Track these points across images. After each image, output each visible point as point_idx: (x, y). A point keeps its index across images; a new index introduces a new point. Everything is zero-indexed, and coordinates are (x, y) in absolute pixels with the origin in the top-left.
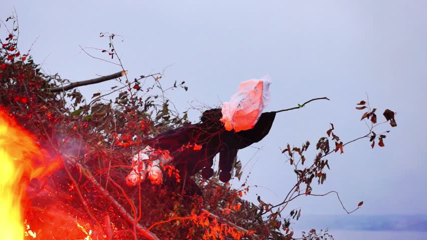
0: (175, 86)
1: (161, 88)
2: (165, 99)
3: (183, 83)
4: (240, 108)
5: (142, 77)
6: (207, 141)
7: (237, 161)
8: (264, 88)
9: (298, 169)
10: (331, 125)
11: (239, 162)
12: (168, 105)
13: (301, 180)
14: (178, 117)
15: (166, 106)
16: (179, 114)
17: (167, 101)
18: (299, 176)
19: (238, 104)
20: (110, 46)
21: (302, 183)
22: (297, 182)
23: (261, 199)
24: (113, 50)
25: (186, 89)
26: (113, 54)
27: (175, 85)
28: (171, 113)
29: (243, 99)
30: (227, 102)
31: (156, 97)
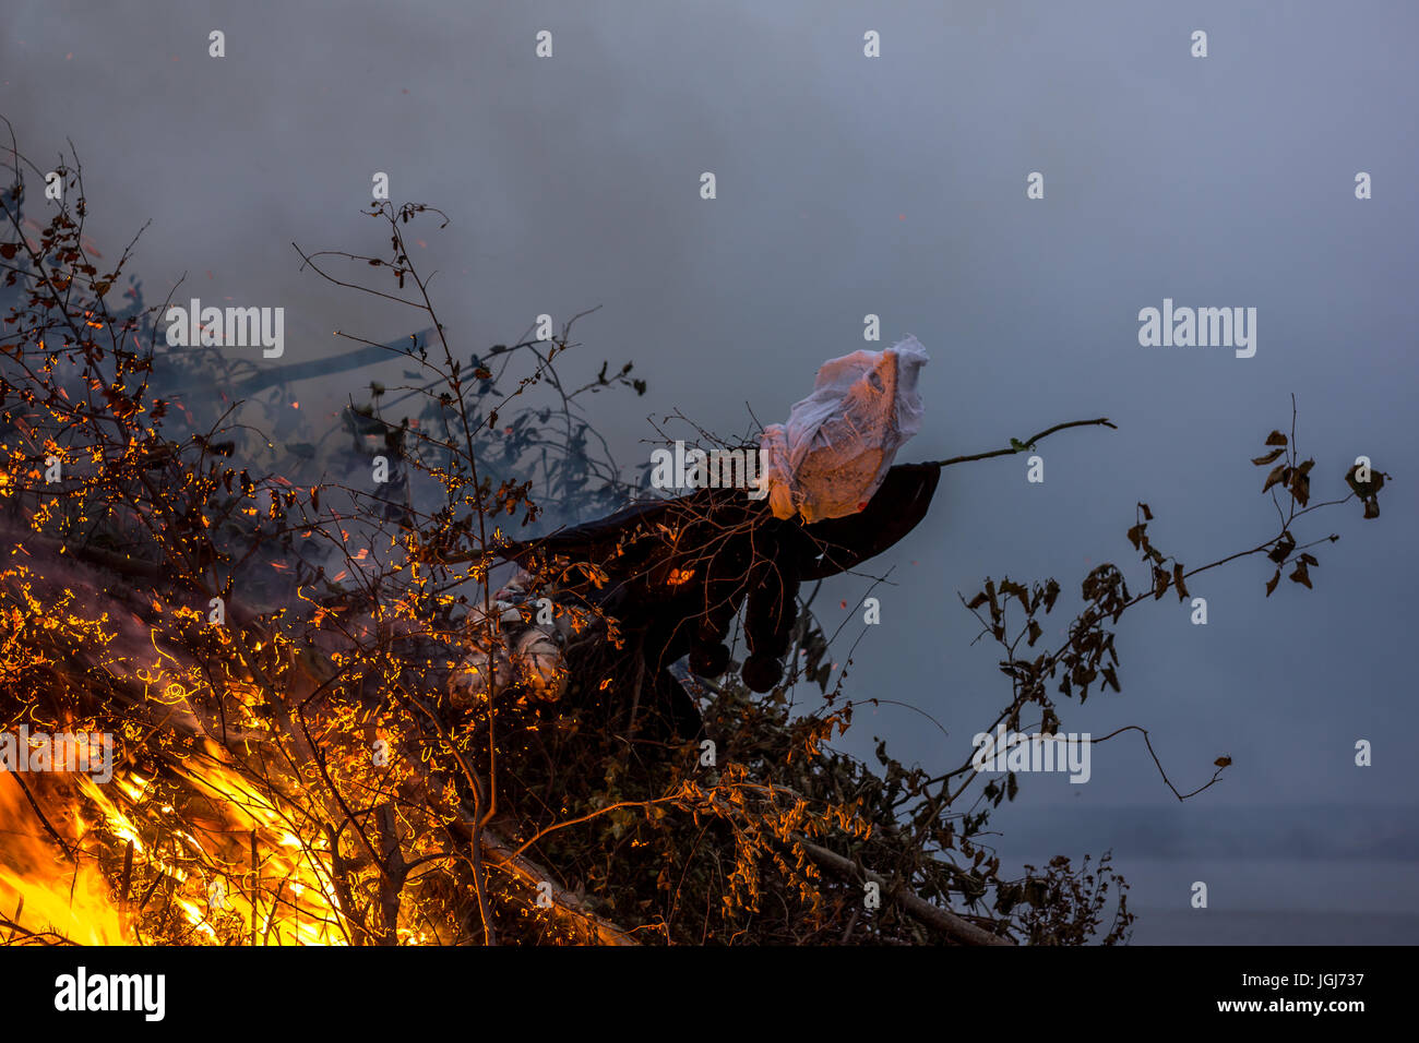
0: (602, 380)
1: (557, 386)
2: (574, 423)
3: (628, 368)
4: (820, 443)
5: (498, 350)
6: (710, 551)
7: (811, 630)
8: (901, 377)
9: (1018, 656)
10: (1141, 510)
11: (818, 631)
12: (585, 442)
13: (1025, 694)
14: (614, 482)
15: (576, 444)
16: (618, 473)
17: (583, 428)
18: (1018, 681)
19: (816, 427)
20: (395, 248)
21: (1028, 702)
22: (1012, 701)
23: (890, 754)
24: (402, 258)
25: (640, 387)
26: (403, 271)
27: (601, 376)
28: (591, 471)
29: (831, 415)
30: (777, 425)
31: (544, 418)
